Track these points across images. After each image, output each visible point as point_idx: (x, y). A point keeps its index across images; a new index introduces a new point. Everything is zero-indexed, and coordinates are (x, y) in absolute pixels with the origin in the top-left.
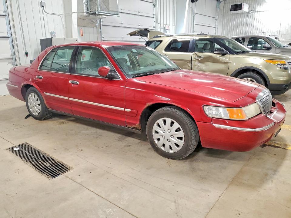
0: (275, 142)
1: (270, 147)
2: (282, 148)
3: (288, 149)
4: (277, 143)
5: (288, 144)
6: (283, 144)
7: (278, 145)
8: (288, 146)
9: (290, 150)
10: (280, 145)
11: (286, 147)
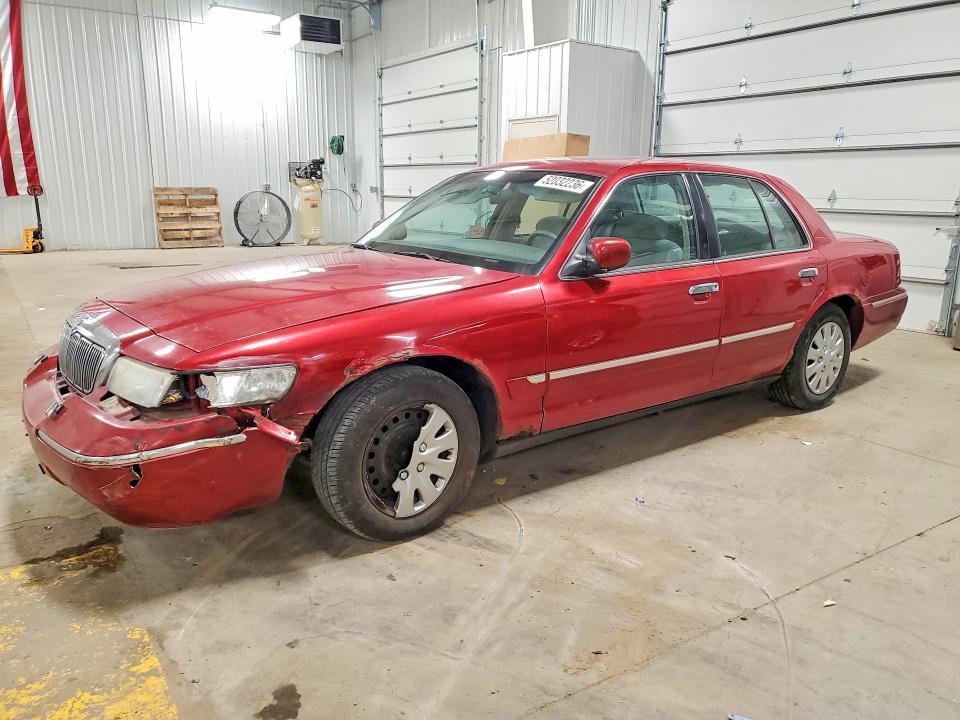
0: (83, 571)
1: (85, 542)
2: (44, 560)
3: (23, 568)
4: (76, 568)
5: (34, 587)
6: (51, 579)
7: (65, 562)
8: (26, 578)
9: (12, 566)
10: (60, 568)
11: (32, 571)
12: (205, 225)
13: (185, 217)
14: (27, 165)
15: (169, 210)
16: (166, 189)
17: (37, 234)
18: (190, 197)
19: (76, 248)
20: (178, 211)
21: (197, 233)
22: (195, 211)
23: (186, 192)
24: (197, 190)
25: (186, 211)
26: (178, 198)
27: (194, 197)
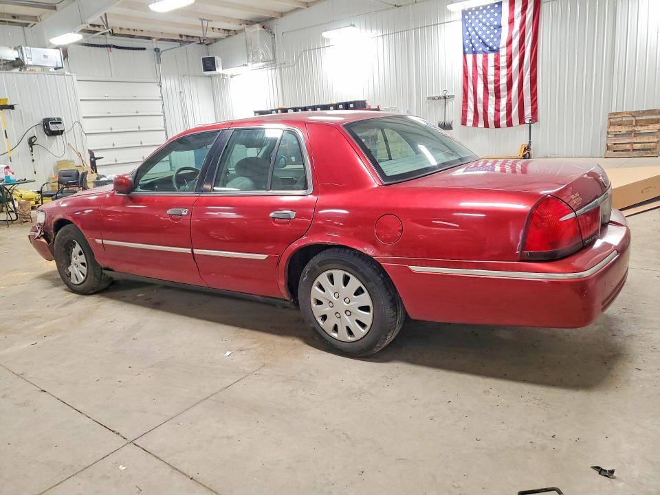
12: (645, 139)
13: (629, 134)
14: (532, 105)
15: (618, 129)
16: (617, 113)
17: (528, 148)
18: (637, 118)
19: (552, 156)
20: (624, 130)
21: (637, 146)
22: (638, 128)
23: (634, 114)
24: (644, 113)
25: (631, 129)
26: (628, 119)
27: (640, 118)
